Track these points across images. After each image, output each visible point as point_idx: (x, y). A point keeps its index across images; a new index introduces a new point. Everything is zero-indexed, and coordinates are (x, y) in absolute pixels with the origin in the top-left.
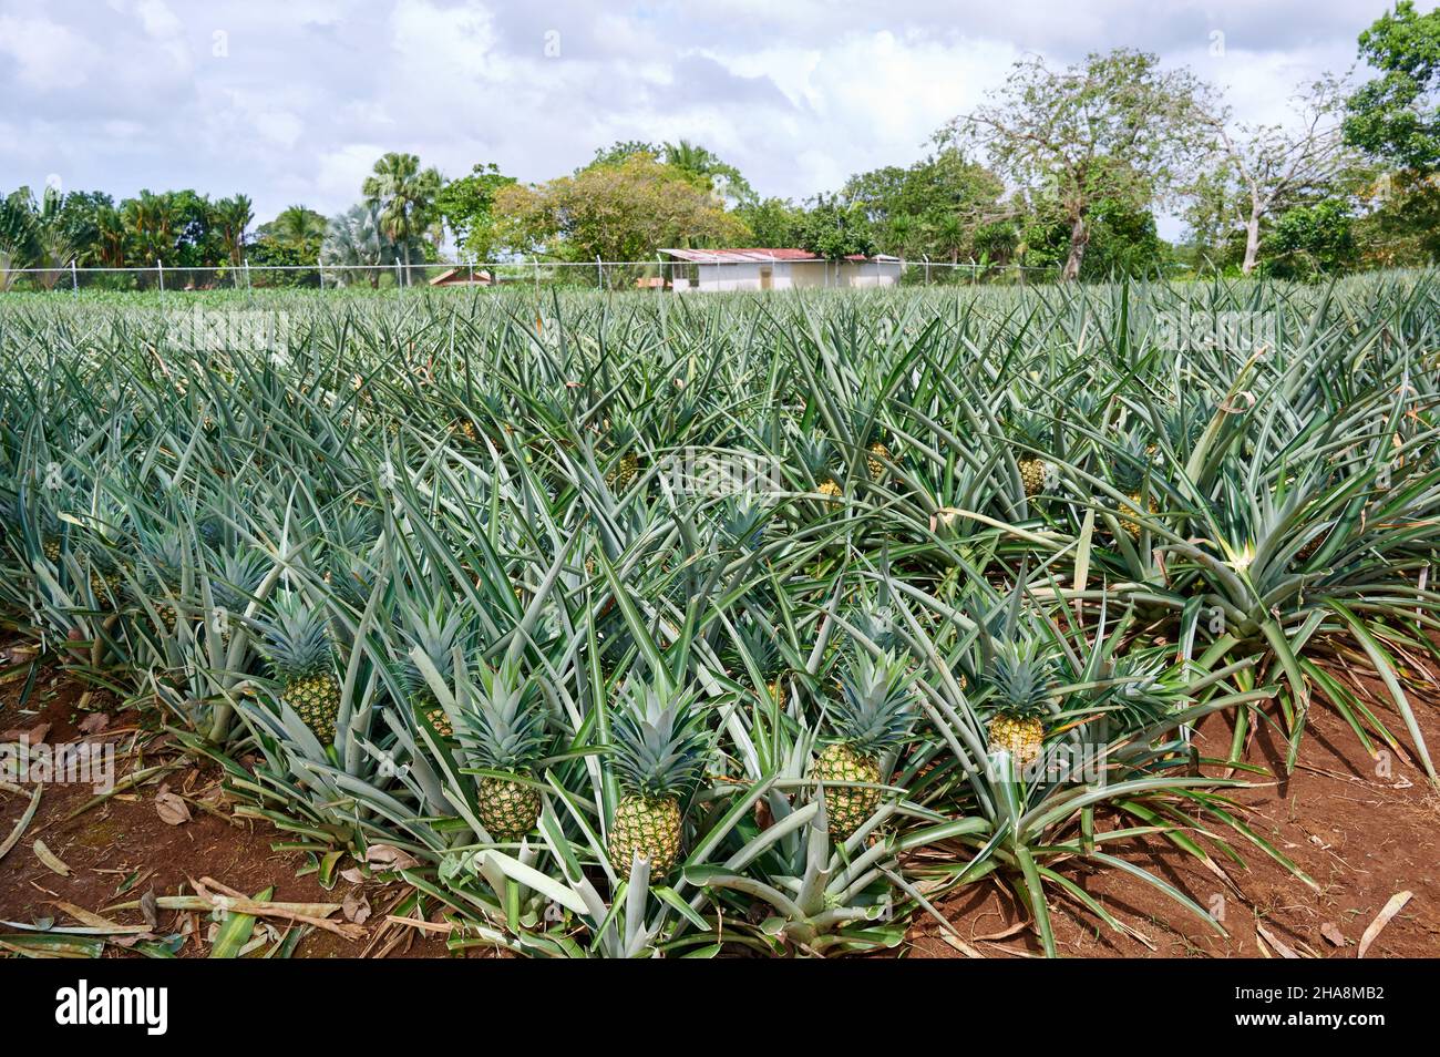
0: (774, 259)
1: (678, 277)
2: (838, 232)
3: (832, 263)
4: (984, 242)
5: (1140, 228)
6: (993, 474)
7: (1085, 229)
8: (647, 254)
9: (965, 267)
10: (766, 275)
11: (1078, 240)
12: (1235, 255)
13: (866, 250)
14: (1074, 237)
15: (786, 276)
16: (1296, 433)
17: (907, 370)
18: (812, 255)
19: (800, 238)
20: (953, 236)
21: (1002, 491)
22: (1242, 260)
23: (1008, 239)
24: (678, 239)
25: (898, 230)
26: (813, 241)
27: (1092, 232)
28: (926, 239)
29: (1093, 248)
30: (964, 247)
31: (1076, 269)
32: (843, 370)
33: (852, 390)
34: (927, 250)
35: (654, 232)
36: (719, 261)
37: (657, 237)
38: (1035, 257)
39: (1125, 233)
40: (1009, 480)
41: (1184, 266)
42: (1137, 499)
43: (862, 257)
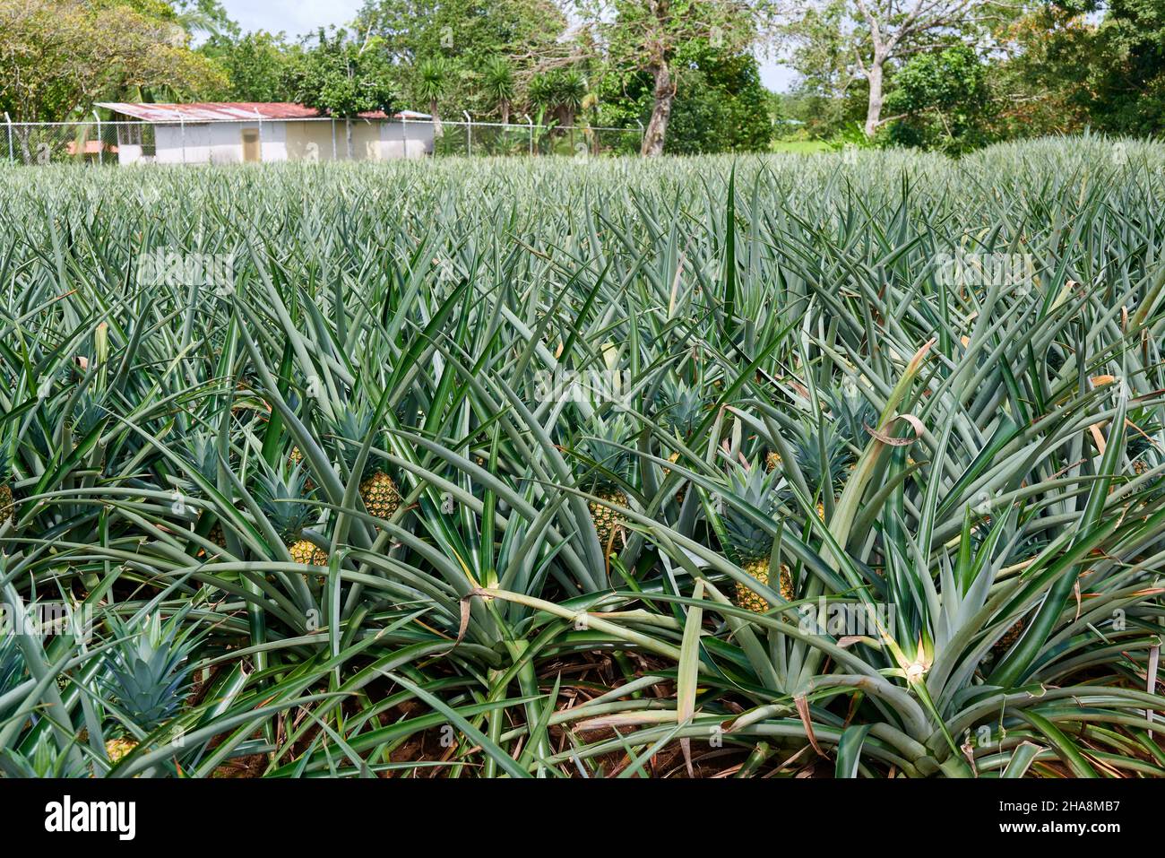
0: (260, 117)
1: (126, 142)
2: (348, 81)
3: (341, 122)
4: (543, 94)
5: (740, 75)
6: (554, 524)
7: (672, 77)
8: (79, 109)
9: (519, 128)
10: (250, 138)
11: (663, 92)
12: (854, 111)
13: (387, 105)
14: (657, 88)
15: (279, 140)
16: (976, 453)
17: (421, 360)
18: (313, 111)
19: (296, 88)
20: (502, 86)
21: (568, 548)
22: (864, 117)
23: (574, 90)
24: (124, 89)
25: (431, 78)
26: (314, 92)
27: (679, 81)
28: (467, 90)
29: (683, 101)
30: (516, 101)
31: (661, 129)
32: (325, 361)
33: (339, 387)
34: (469, 105)
35: (88, 78)
36: (183, 118)
37: (93, 86)
38: (608, 114)
39: (723, 81)
40: (578, 530)
41: (794, 122)
42: (762, 572)
43: (382, 114)
